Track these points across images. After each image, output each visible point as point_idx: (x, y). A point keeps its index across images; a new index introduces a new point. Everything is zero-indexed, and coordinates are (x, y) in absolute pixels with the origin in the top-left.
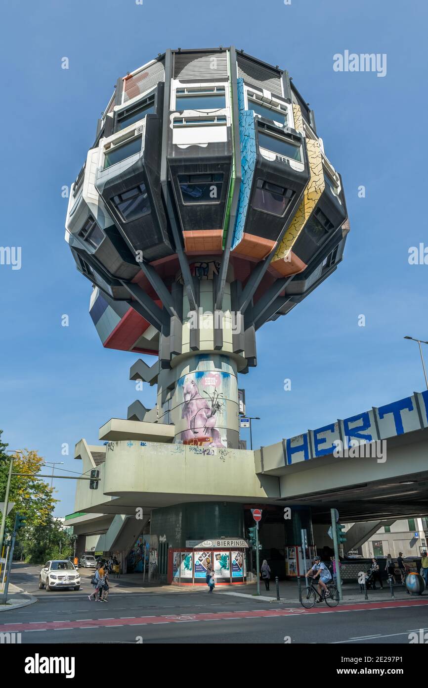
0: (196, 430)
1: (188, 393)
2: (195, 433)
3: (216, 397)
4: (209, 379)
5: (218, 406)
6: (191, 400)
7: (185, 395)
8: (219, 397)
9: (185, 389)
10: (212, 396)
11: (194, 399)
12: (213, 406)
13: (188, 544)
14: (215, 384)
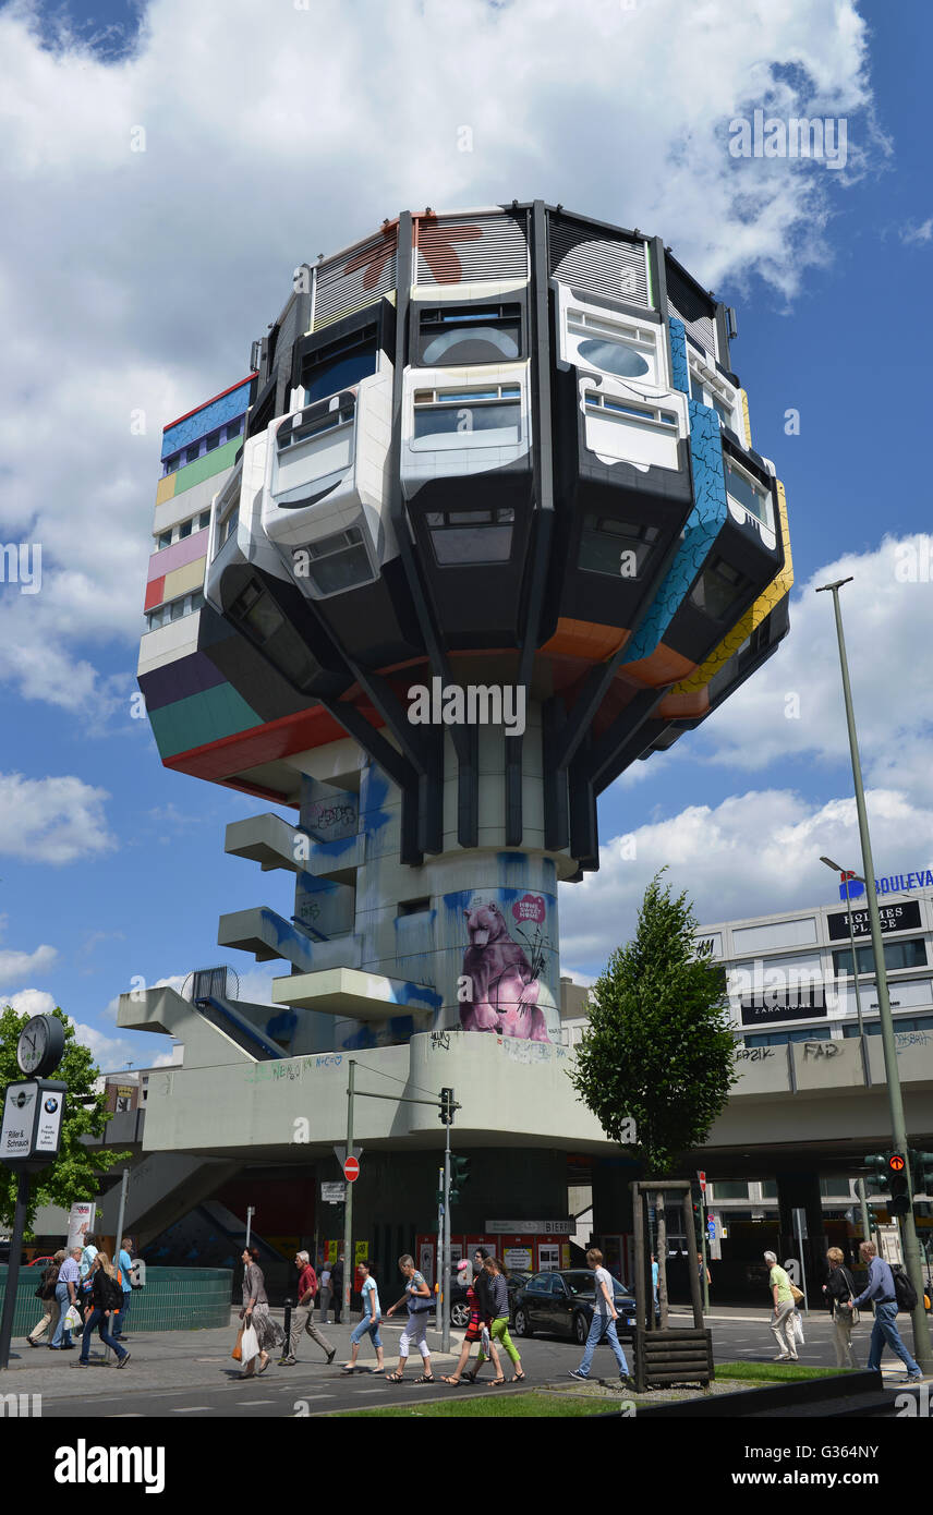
0: (501, 1007)
1: (481, 928)
2: (499, 1011)
3: (538, 944)
4: (527, 905)
5: (542, 963)
6: (489, 943)
7: (473, 931)
8: (544, 944)
9: (472, 919)
10: (532, 940)
11: (497, 942)
12: (534, 961)
13: (491, 1227)
14: (536, 917)
